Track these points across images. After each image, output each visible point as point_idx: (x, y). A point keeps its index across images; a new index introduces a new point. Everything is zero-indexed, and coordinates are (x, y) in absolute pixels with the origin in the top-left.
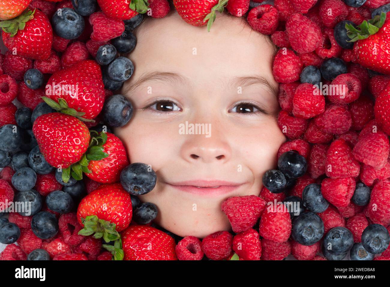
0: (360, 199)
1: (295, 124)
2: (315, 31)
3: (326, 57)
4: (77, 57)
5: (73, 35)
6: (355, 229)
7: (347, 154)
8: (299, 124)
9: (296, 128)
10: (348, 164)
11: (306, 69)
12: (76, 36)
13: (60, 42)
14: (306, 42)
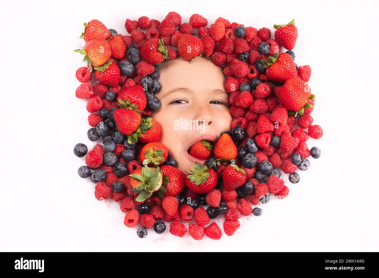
0: (276, 143)
1: (239, 111)
2: (246, 66)
3: (252, 78)
4: (131, 84)
5: (130, 72)
6: (274, 161)
7: (268, 120)
8: (241, 111)
9: (240, 113)
10: (269, 124)
11: (242, 85)
12: (131, 73)
13: (122, 78)
14: (242, 72)
